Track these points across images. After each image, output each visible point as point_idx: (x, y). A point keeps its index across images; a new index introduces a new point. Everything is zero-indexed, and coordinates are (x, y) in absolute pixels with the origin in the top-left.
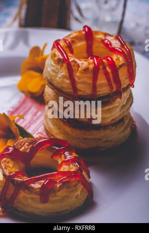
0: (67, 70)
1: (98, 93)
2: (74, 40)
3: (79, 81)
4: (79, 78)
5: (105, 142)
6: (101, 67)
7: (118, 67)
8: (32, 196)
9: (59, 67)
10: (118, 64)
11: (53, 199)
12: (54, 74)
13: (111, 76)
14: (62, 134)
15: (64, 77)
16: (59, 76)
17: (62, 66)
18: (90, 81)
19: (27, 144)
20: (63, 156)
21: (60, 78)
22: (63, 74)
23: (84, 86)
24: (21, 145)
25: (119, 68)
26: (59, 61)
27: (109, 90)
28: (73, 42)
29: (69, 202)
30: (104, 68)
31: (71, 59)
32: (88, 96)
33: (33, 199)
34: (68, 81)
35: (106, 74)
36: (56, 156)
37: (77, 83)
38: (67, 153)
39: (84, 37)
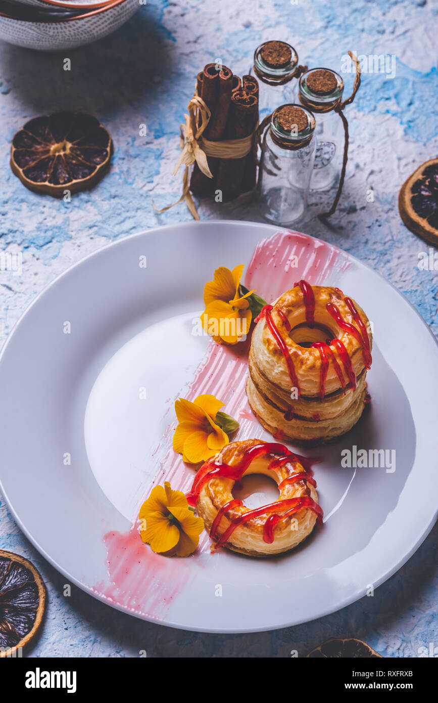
0: (286, 366)
1: (326, 391)
2: (290, 308)
3: (303, 380)
4: (303, 376)
5: (333, 429)
6: (330, 361)
7: (350, 355)
8: (253, 534)
9: (275, 359)
10: (350, 350)
11: (278, 537)
12: (268, 366)
13: (342, 368)
14: (276, 420)
15: (282, 373)
16: (276, 371)
17: (279, 359)
18: (317, 380)
19: (236, 452)
20: (284, 469)
21: (277, 374)
22: (281, 369)
23: (309, 385)
24: (229, 455)
25: (352, 357)
26: (275, 352)
27: (340, 384)
28: (289, 312)
29: (297, 536)
30: (334, 361)
31: (292, 350)
32: (313, 395)
33: (253, 537)
34: (288, 379)
35: (337, 368)
36: (275, 468)
37: (299, 382)
38: (289, 466)
39: (302, 303)
